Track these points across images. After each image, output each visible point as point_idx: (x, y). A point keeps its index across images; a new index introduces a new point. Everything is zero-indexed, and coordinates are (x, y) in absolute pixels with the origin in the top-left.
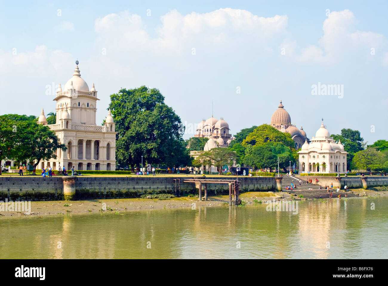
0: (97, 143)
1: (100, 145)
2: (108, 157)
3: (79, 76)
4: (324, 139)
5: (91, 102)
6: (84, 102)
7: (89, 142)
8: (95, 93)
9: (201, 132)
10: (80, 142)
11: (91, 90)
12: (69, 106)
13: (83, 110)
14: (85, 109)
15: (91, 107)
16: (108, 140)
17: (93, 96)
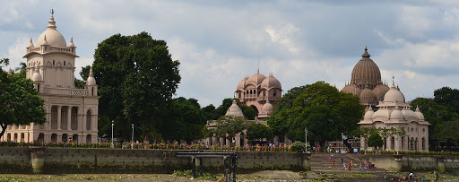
0: (75, 110)
1: (80, 112)
2: (89, 127)
3: (54, 28)
4: (394, 105)
5: (68, 60)
6: (60, 59)
7: (65, 109)
8: (73, 48)
9: (242, 94)
10: (54, 109)
11: (69, 44)
12: (42, 64)
13: (59, 70)
14: (61, 68)
15: (69, 66)
16: (89, 106)
17: (70, 53)
